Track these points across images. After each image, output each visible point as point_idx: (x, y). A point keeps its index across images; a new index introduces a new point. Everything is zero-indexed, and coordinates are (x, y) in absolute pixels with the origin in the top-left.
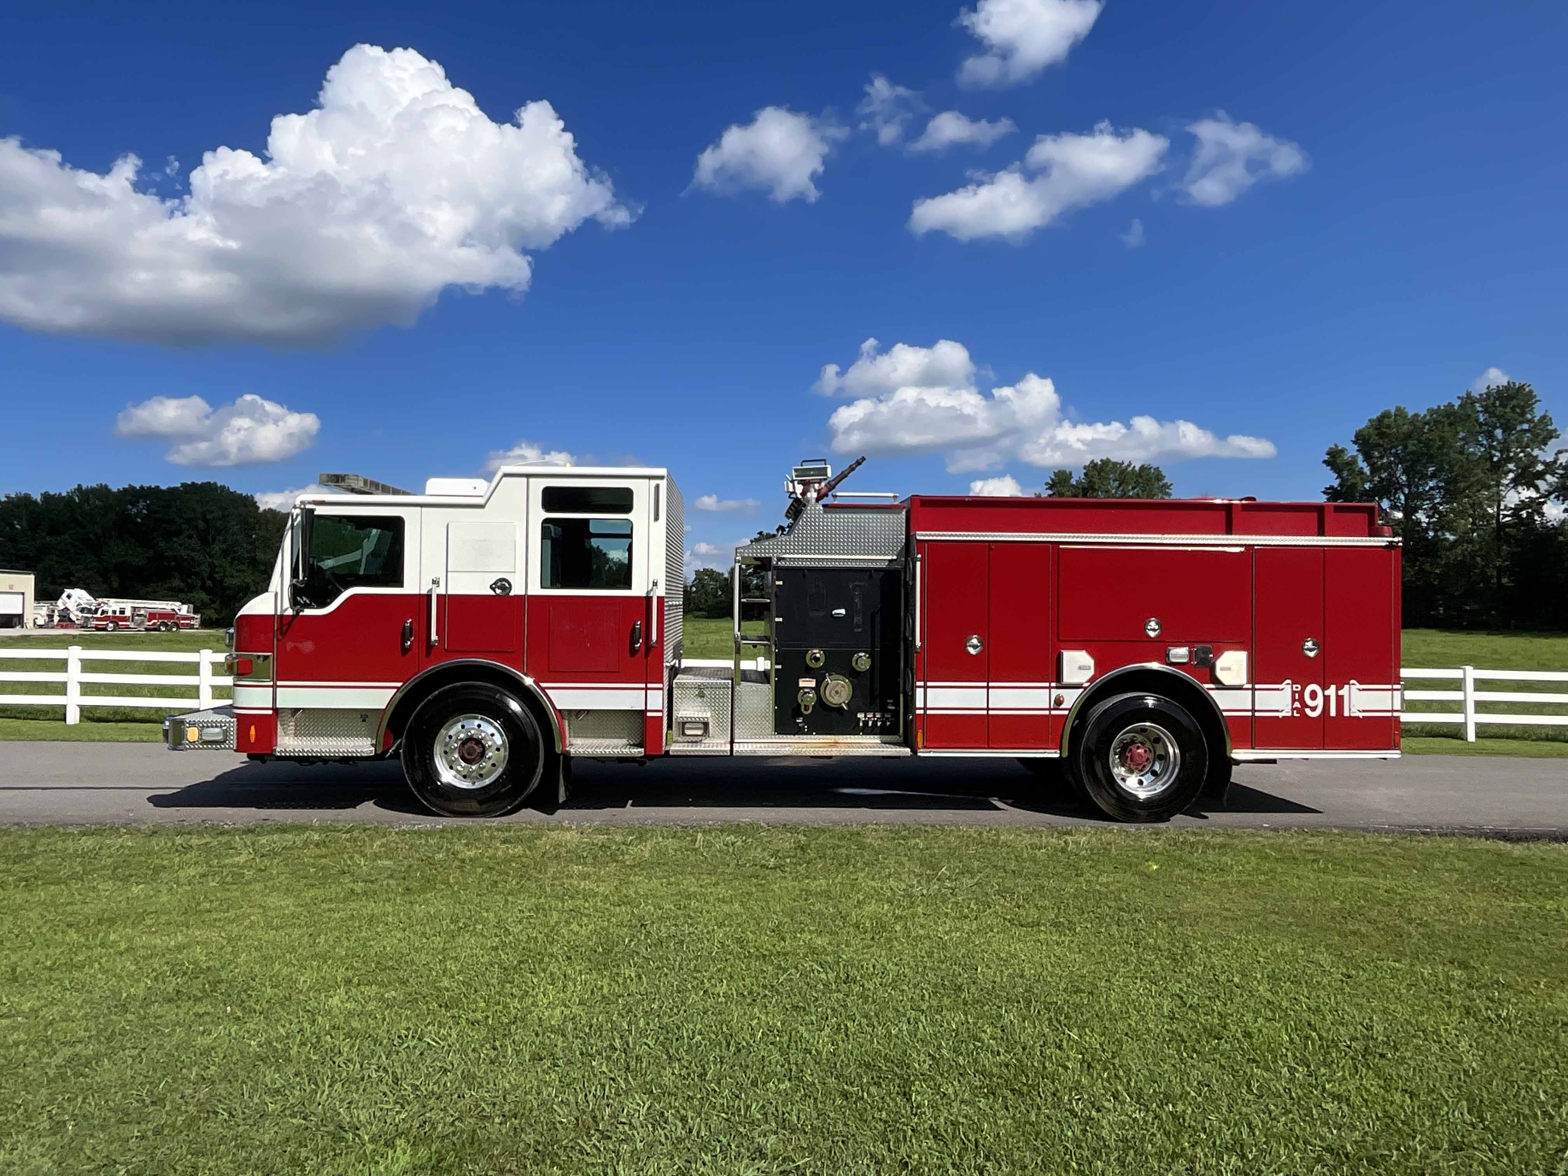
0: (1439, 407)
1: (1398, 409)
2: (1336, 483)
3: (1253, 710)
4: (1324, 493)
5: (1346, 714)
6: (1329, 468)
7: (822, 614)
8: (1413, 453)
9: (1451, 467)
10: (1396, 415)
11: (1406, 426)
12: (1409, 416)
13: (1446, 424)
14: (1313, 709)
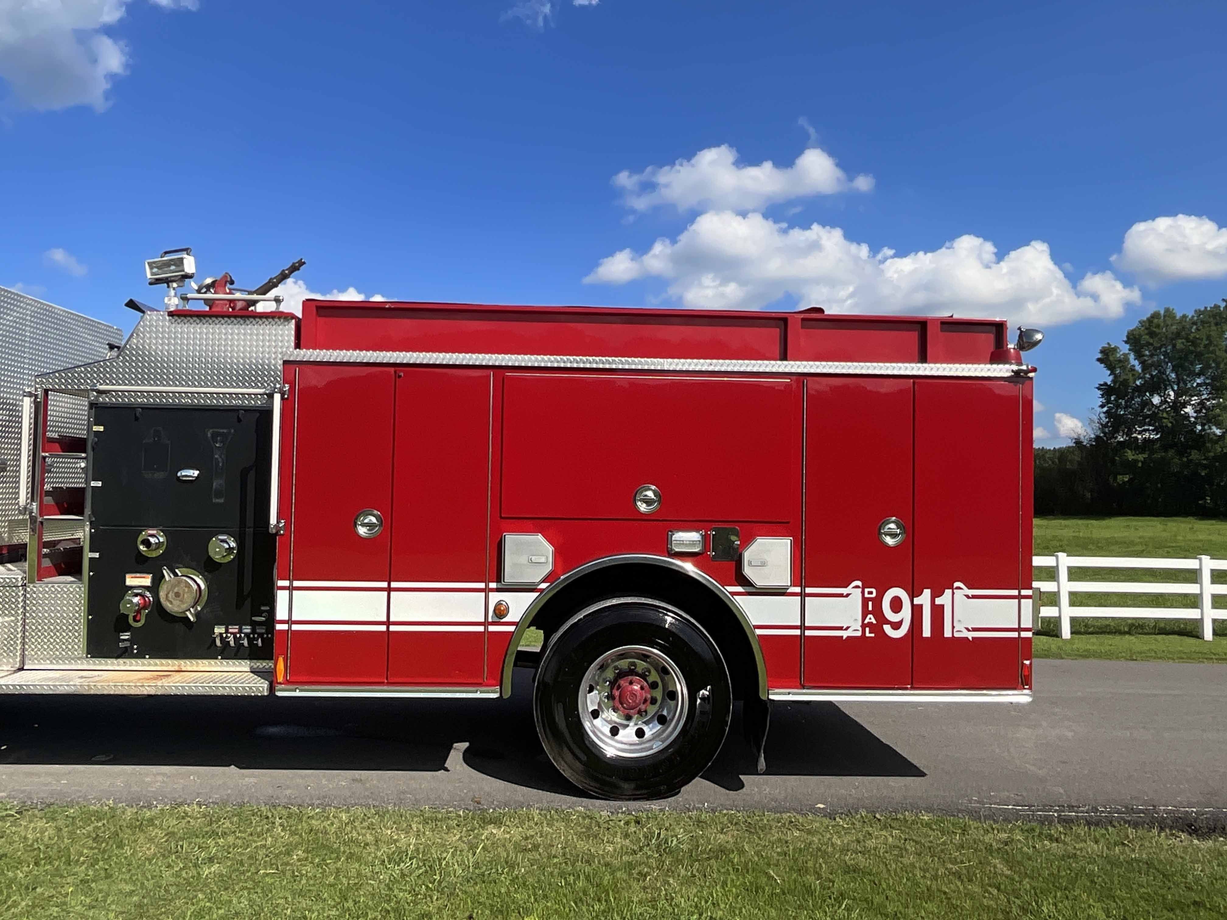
0: (1206, 308)
1: (1167, 310)
2: (1109, 380)
3: (803, 627)
4: (1099, 389)
5: (948, 634)
6: (1103, 365)
7: (160, 475)
8: (1182, 350)
9: (1218, 365)
10: (1165, 316)
11: (1174, 327)
12: (1178, 318)
13: (1213, 324)
14: (896, 626)
